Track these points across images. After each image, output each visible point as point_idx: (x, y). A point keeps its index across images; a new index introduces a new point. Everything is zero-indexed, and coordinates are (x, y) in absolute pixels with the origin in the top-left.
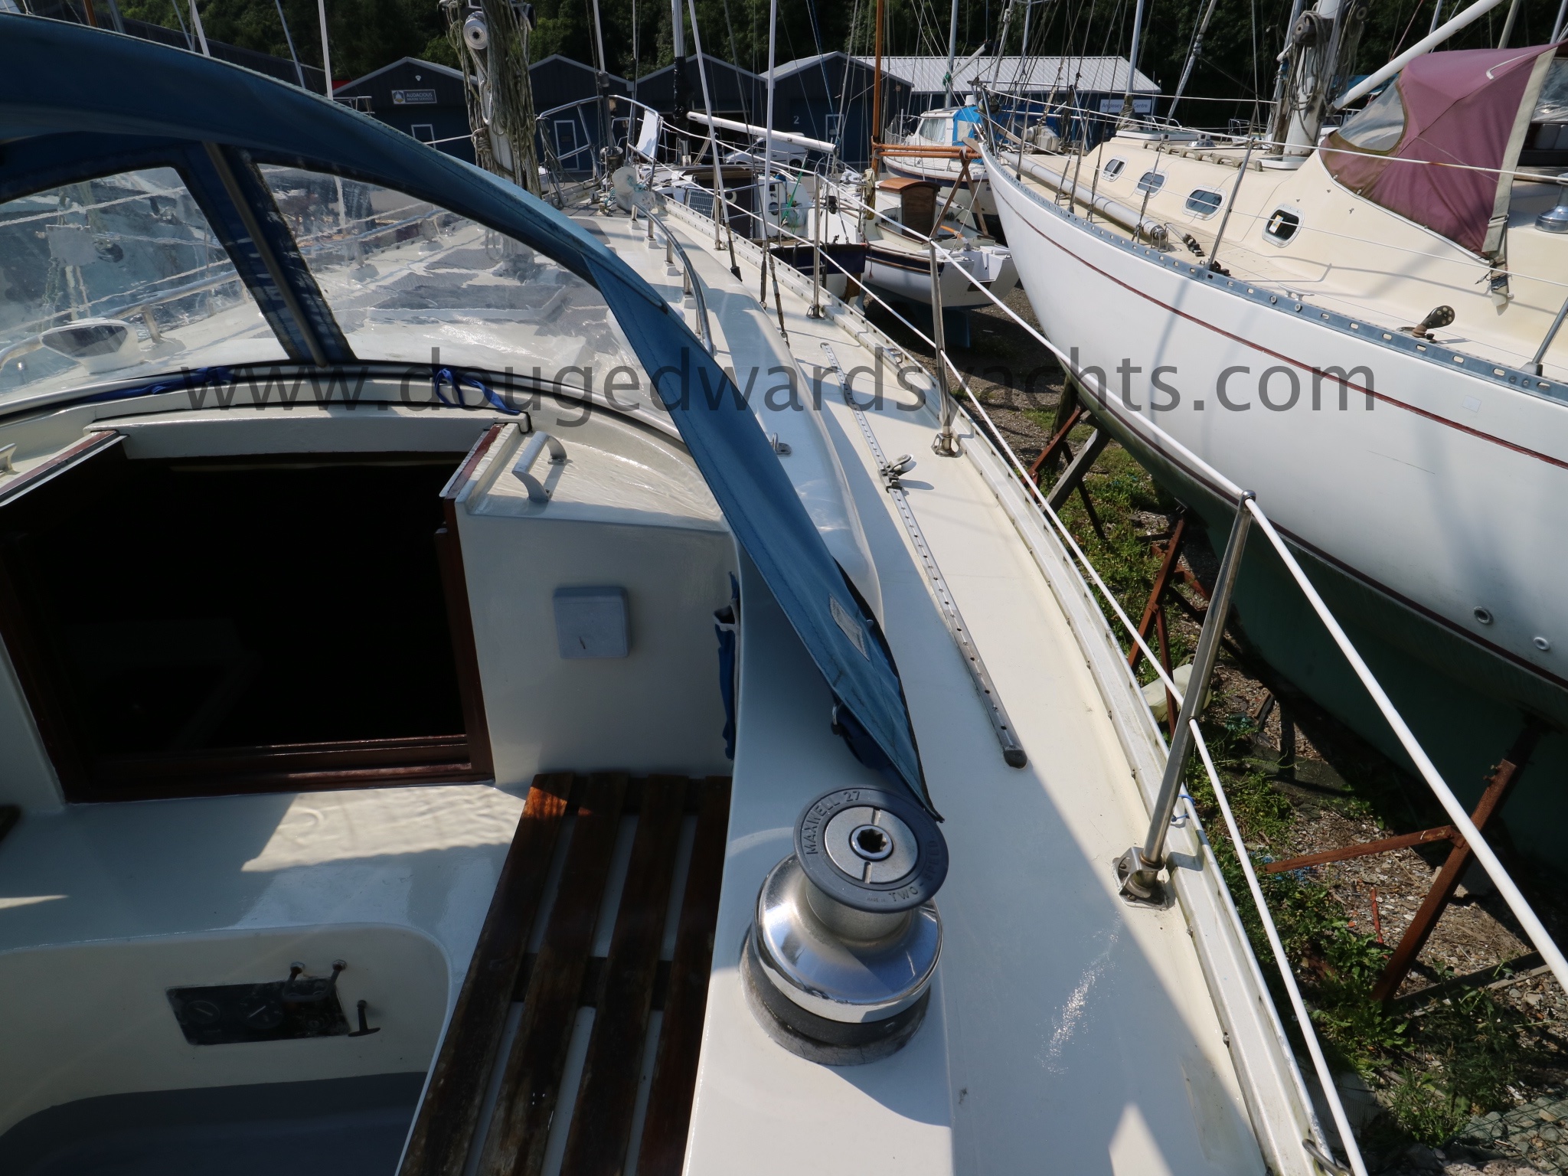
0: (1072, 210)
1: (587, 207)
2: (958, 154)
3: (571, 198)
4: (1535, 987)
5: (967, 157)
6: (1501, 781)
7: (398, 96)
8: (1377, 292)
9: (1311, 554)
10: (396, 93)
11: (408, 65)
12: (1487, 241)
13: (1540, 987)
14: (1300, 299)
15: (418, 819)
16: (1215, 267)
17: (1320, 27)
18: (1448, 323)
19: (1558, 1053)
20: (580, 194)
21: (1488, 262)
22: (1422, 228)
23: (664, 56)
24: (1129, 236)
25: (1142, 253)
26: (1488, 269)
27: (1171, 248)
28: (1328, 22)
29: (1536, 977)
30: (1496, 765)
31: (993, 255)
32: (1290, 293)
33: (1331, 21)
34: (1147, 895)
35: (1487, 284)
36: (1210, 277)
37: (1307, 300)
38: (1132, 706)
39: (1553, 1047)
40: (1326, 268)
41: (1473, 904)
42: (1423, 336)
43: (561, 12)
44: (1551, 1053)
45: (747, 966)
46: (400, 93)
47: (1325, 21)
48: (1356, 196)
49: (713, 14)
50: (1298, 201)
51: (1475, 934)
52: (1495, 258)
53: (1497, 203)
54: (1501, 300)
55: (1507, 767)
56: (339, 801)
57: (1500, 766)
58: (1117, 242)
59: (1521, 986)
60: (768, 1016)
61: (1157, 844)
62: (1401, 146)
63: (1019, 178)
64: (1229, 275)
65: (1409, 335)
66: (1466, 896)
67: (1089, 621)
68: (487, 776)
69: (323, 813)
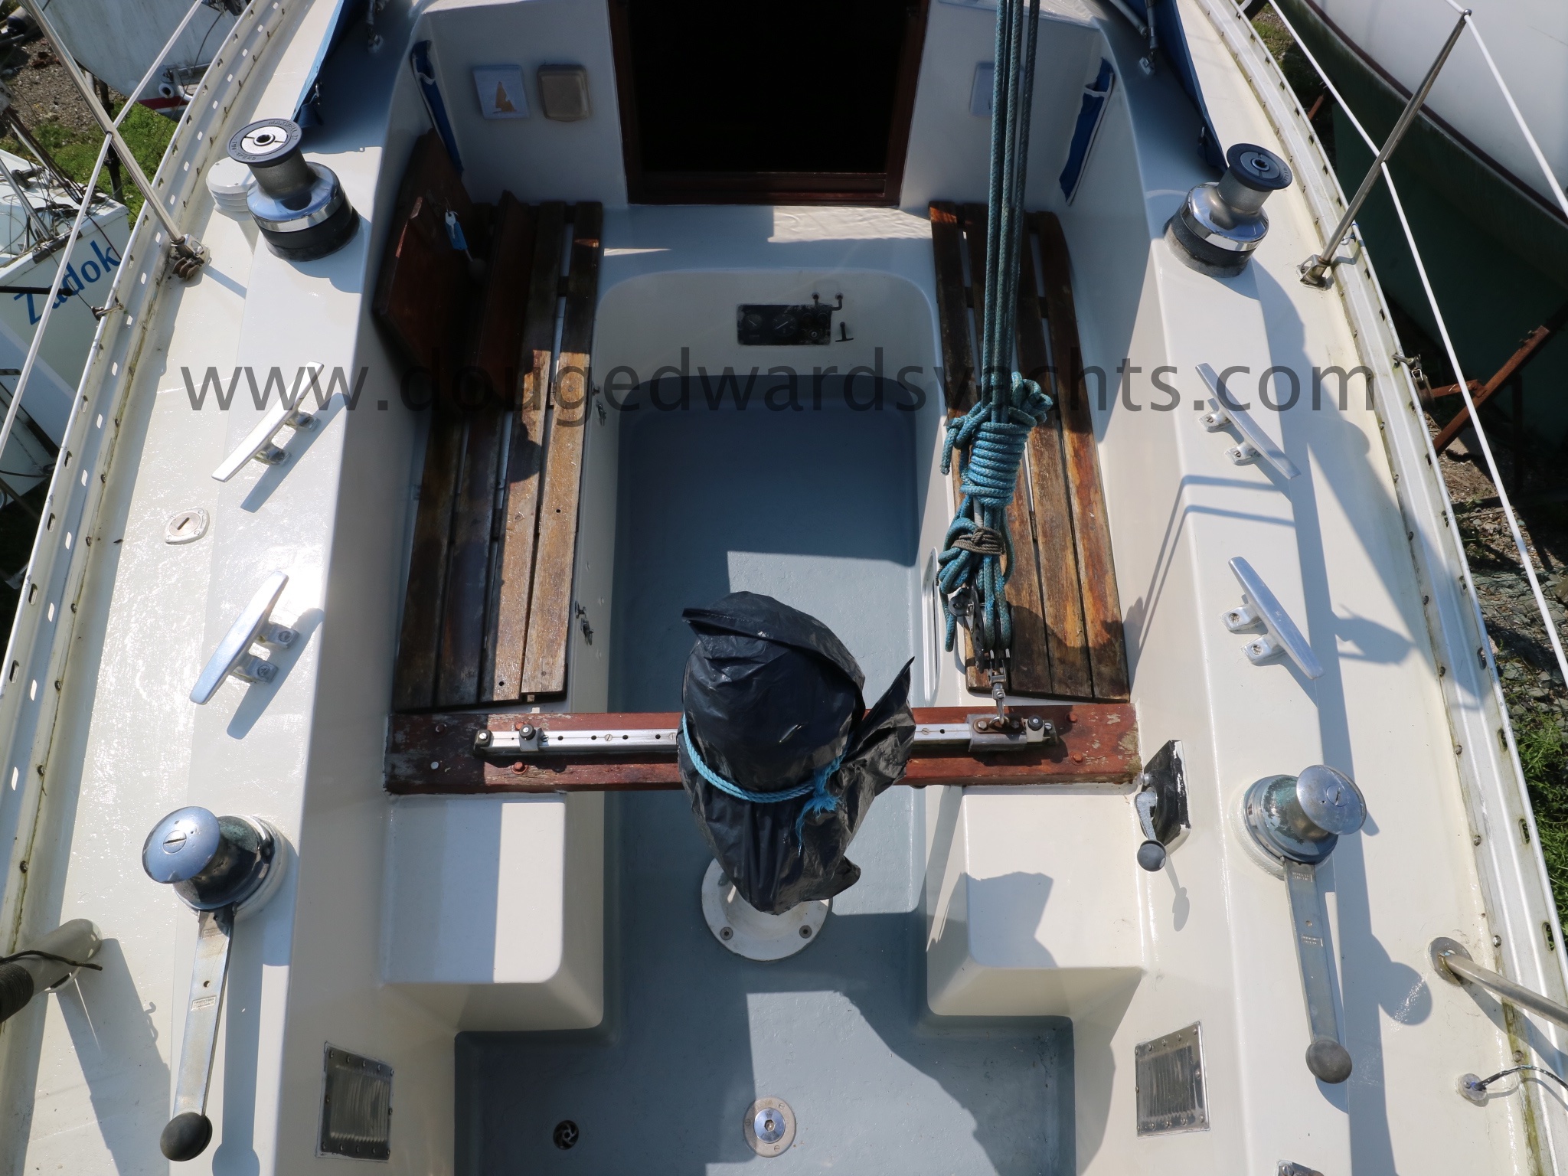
4: (1494, 519)
6: (1532, 343)
13: (1499, 520)
15: (859, 223)
19: (1495, 561)
29: (1498, 513)
30: (1533, 330)
34: (1316, 283)
38: (1321, 181)
39: (1492, 556)
41: (1469, 462)
44: (1490, 560)
45: (1172, 235)
51: (1461, 481)
55: (1542, 332)
56: (804, 211)
57: (1536, 332)
59: (1484, 518)
60: (1185, 253)
61: (1333, 248)
66: (1465, 454)
67: (1295, 129)
68: (892, 202)
69: (798, 216)
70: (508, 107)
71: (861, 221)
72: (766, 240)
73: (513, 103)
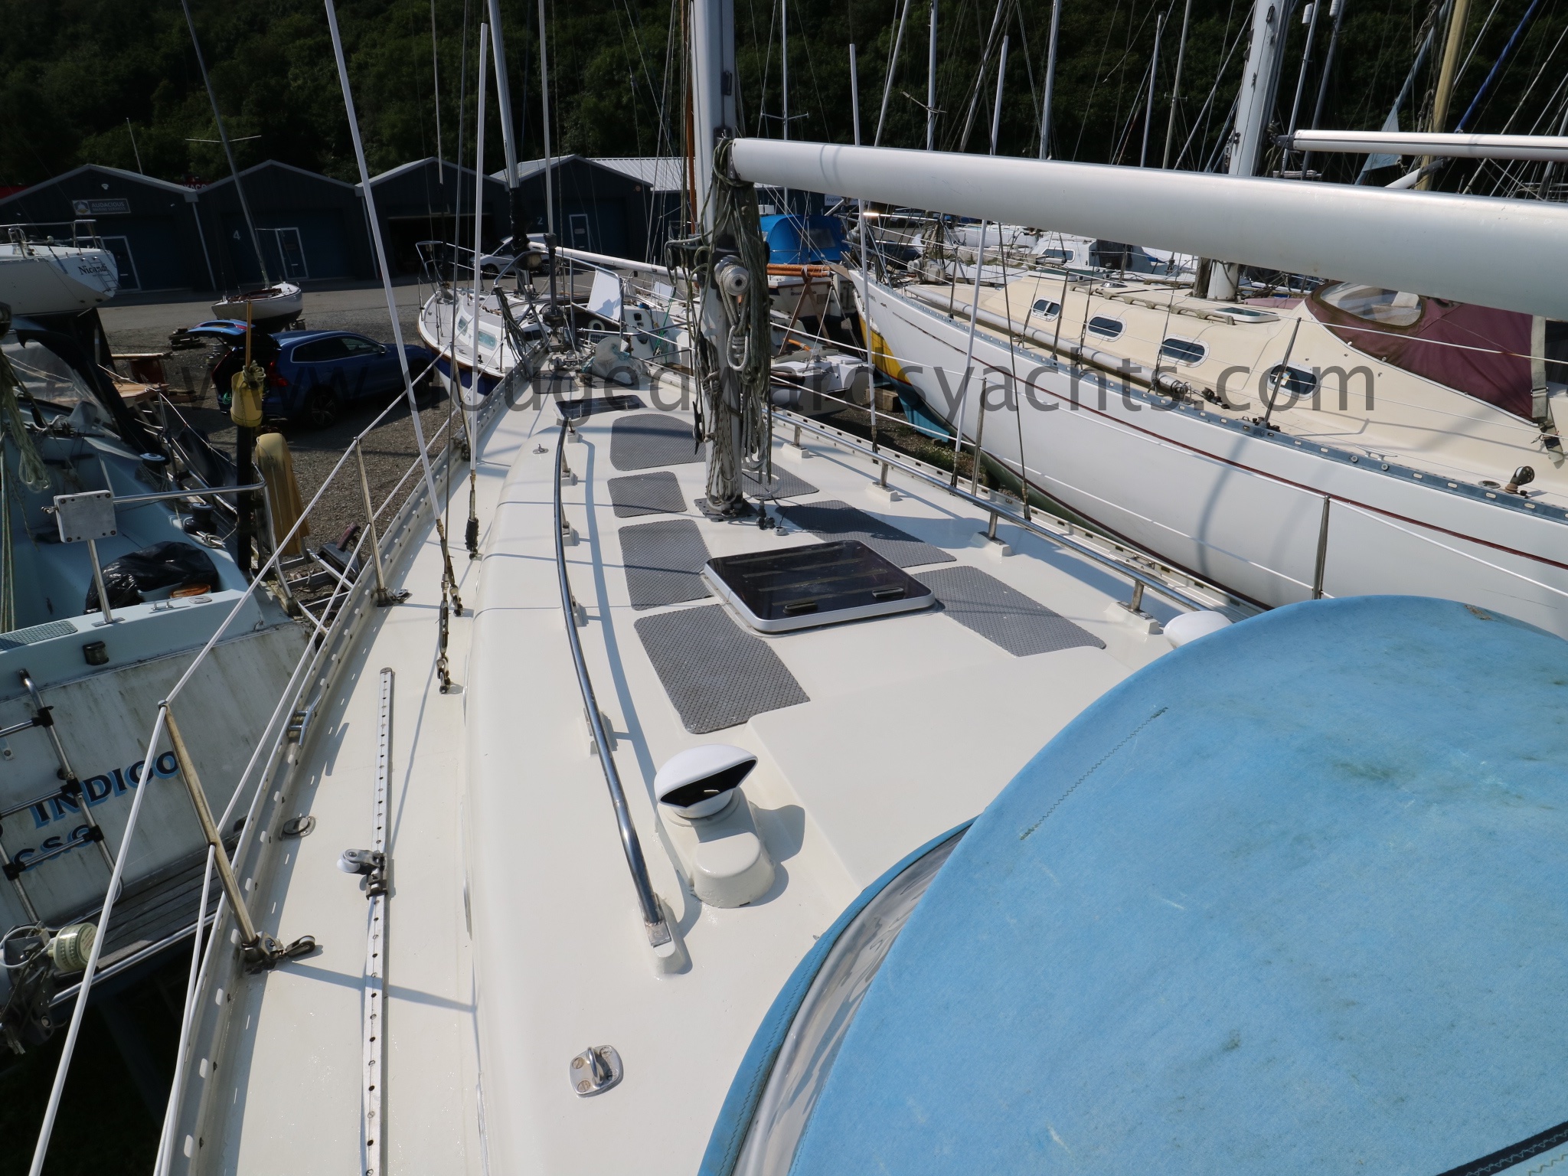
0: (1055, 358)
1: (555, 376)
2: (800, 273)
5: (809, 275)
7: (81, 207)
8: (1428, 446)
10: (77, 205)
11: (91, 172)
12: (1535, 409)
14: (1382, 459)
16: (1268, 426)
18: (1531, 480)
21: (1537, 425)
22: (1463, 394)
26: (1538, 432)
27: (1197, 402)
31: (844, 365)
32: (1369, 453)
35: (1540, 443)
36: (1270, 434)
37: (1391, 459)
40: (1364, 423)
42: (1516, 492)
43: (244, 109)
46: (83, 203)
48: (1381, 362)
50: (1307, 360)
52: (1544, 423)
53: (1534, 377)
54: (1556, 457)
62: (1422, 323)
63: (951, 317)
64: (1279, 431)
65: (1505, 493)
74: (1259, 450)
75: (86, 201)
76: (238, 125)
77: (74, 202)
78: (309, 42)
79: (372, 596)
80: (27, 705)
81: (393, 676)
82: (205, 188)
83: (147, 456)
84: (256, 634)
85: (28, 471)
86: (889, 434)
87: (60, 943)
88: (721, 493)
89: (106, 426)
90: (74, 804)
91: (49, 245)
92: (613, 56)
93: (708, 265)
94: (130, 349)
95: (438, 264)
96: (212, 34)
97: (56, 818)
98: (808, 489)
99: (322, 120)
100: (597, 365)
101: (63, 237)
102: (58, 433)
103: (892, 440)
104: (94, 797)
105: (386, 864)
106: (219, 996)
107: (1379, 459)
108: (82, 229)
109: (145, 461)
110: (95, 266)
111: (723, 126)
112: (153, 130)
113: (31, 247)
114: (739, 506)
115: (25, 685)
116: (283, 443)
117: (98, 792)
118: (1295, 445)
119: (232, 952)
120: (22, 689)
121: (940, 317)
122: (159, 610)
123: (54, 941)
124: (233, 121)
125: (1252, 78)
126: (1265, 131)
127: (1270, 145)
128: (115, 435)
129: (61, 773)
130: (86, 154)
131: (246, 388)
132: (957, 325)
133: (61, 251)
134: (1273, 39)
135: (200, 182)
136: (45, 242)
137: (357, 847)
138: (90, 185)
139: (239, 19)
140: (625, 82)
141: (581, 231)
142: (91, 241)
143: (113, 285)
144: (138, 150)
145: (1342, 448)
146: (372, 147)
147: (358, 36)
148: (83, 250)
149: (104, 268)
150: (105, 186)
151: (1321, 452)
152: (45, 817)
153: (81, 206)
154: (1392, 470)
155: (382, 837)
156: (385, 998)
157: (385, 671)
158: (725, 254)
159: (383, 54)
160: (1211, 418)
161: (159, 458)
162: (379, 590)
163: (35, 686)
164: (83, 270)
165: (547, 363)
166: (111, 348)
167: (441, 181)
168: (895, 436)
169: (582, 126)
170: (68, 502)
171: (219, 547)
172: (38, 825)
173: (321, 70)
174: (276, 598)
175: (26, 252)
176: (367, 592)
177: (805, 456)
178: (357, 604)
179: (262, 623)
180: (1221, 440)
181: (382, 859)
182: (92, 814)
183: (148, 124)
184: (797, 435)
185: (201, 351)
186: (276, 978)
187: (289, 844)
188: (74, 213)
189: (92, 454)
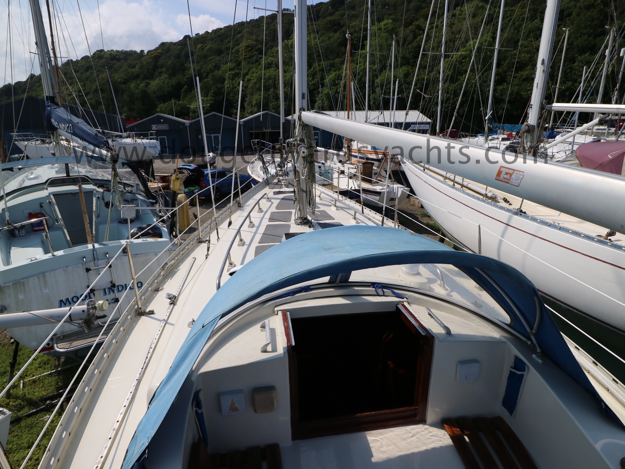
0: (454, 185)
1: (277, 184)
3: (270, 180)
9: (571, 309)
11: (159, 116)
16: (521, 211)
17: (531, 128)
18: (614, 235)
20: (272, 178)
23: (248, 110)
24: (482, 197)
25: (488, 203)
27: (499, 202)
28: (533, 126)
32: (554, 222)
33: (534, 126)
36: (521, 214)
37: (561, 225)
42: (607, 239)
43: (209, 95)
47: (532, 126)
49: (266, 96)
58: (478, 199)
63: (424, 170)
64: (526, 214)
65: (602, 239)
68: (423, 421)
69: (380, 439)
70: (236, 409)
71: (412, 437)
72: (371, 461)
73: (238, 407)
74: (517, 220)
75: (155, 125)
76: (207, 100)
77: (152, 125)
78: (233, 72)
79: (197, 240)
80: (106, 262)
81: (195, 259)
82: (193, 121)
83: (151, 200)
84: (169, 252)
85: (118, 201)
86: (417, 216)
87: (99, 303)
88: (299, 216)
89: (142, 191)
90: (113, 291)
91: (141, 139)
92: (336, 75)
93: (296, 147)
94: (162, 173)
95: (258, 147)
96: (202, 71)
97: (108, 295)
98: (332, 218)
99: (234, 98)
100: (290, 181)
101: (145, 136)
102: (129, 193)
103: (418, 218)
104: (119, 291)
105: (176, 298)
106: (129, 317)
107: (558, 225)
108: (152, 134)
109: (150, 202)
110: (153, 146)
111: (302, 108)
112: (180, 102)
113: (136, 139)
114: (305, 221)
115: (107, 256)
116: (185, 197)
117: (120, 290)
118: (529, 218)
119: (135, 310)
120: (106, 257)
121: (420, 169)
122: (144, 241)
123: (98, 303)
124: (205, 99)
125: (536, 84)
126: (542, 104)
127: (544, 109)
128: (144, 194)
129: (111, 282)
130: (159, 110)
131: (175, 180)
132: (425, 173)
133: (145, 141)
134: (544, 71)
135: (192, 119)
136: (140, 138)
137: (170, 293)
138: (157, 121)
139: (211, 65)
140: (339, 84)
141: (317, 137)
142: (154, 138)
143: (158, 152)
144: (175, 108)
145: (547, 221)
146: (249, 107)
147: (249, 70)
148: (151, 141)
149: (156, 147)
150: (162, 120)
151: (537, 221)
152: (106, 294)
153: (154, 127)
154: (560, 229)
155: (178, 293)
156: (165, 324)
157: (193, 258)
158: (301, 144)
159: (256, 76)
160: (502, 208)
161: (154, 201)
162: (199, 238)
163: (109, 257)
164: (150, 147)
165: (276, 180)
166: (155, 173)
167: (261, 120)
168: (419, 217)
169: (323, 99)
170: (125, 207)
171: (164, 227)
172: (104, 296)
173: (235, 81)
174: (178, 243)
175: (134, 141)
176: (196, 238)
177: (337, 210)
178: (192, 241)
179: (171, 249)
180: (504, 216)
181: (176, 297)
182: (117, 295)
183: (179, 101)
184: (335, 203)
185: (183, 175)
186: (143, 318)
187: (156, 292)
188: (152, 129)
189: (137, 199)
